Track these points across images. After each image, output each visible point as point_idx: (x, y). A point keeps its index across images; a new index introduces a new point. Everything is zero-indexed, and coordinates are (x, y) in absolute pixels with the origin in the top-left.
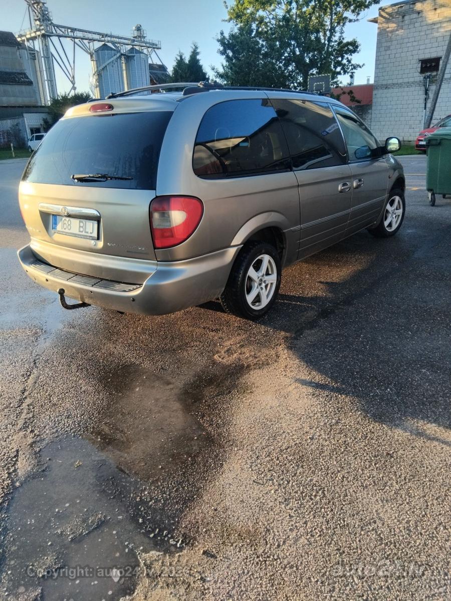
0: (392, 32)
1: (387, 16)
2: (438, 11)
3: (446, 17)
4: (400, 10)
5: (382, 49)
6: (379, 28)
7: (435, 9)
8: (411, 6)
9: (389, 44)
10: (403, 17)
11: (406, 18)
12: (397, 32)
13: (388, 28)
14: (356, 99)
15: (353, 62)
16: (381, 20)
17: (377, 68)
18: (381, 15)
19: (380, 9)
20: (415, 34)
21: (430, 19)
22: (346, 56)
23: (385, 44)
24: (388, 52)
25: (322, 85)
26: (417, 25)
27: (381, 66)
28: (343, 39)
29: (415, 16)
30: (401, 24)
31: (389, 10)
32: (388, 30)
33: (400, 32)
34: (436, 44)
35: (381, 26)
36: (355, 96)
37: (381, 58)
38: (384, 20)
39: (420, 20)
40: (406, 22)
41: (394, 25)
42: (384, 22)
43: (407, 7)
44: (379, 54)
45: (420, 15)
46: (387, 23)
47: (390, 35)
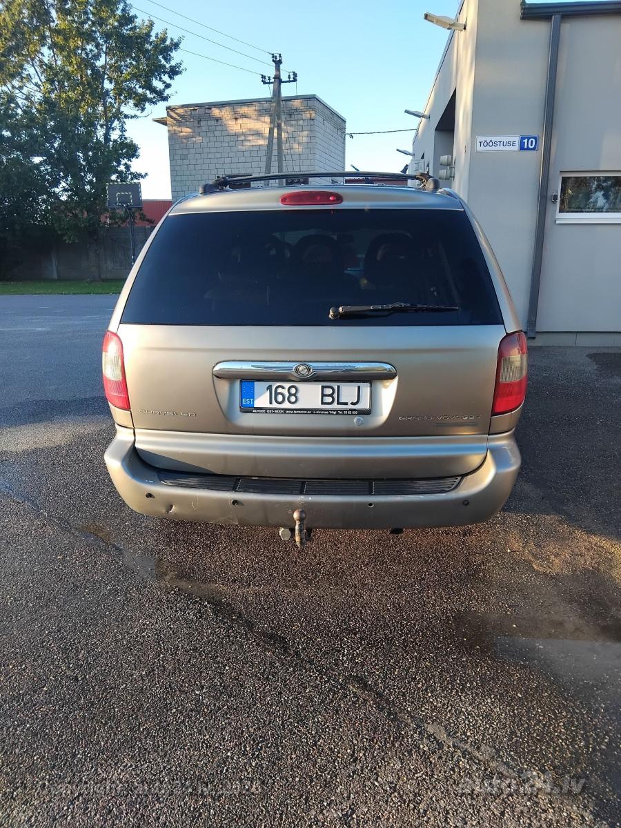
0: (186, 137)
1: (178, 118)
2: (240, 121)
3: (250, 130)
4: (193, 113)
5: (177, 157)
6: (169, 131)
7: (236, 119)
8: (207, 111)
9: (185, 152)
10: (199, 122)
11: (203, 123)
12: (194, 139)
13: (182, 132)
14: (147, 218)
15: (132, 170)
16: (170, 121)
17: (173, 180)
18: (169, 115)
19: (168, 108)
20: (216, 145)
21: (232, 128)
22: (123, 162)
23: (180, 152)
24: (186, 162)
25: (129, 196)
26: (217, 133)
27: (178, 178)
28: (126, 138)
29: (212, 123)
30: (197, 130)
31: (180, 111)
32: (181, 134)
33: (198, 139)
34: (243, 160)
35: (171, 128)
36: (145, 213)
37: (177, 168)
38: (175, 122)
39: (219, 128)
40: (204, 128)
41: (188, 130)
42: (175, 125)
43: (202, 111)
44: (174, 162)
45: (219, 122)
46: (179, 126)
47: (184, 141)
